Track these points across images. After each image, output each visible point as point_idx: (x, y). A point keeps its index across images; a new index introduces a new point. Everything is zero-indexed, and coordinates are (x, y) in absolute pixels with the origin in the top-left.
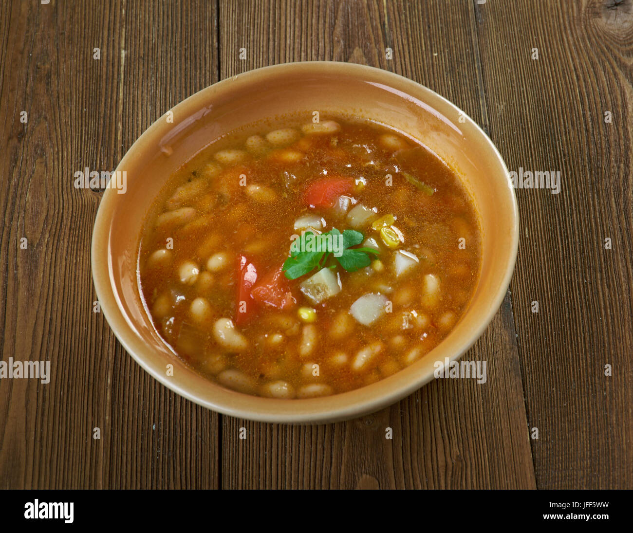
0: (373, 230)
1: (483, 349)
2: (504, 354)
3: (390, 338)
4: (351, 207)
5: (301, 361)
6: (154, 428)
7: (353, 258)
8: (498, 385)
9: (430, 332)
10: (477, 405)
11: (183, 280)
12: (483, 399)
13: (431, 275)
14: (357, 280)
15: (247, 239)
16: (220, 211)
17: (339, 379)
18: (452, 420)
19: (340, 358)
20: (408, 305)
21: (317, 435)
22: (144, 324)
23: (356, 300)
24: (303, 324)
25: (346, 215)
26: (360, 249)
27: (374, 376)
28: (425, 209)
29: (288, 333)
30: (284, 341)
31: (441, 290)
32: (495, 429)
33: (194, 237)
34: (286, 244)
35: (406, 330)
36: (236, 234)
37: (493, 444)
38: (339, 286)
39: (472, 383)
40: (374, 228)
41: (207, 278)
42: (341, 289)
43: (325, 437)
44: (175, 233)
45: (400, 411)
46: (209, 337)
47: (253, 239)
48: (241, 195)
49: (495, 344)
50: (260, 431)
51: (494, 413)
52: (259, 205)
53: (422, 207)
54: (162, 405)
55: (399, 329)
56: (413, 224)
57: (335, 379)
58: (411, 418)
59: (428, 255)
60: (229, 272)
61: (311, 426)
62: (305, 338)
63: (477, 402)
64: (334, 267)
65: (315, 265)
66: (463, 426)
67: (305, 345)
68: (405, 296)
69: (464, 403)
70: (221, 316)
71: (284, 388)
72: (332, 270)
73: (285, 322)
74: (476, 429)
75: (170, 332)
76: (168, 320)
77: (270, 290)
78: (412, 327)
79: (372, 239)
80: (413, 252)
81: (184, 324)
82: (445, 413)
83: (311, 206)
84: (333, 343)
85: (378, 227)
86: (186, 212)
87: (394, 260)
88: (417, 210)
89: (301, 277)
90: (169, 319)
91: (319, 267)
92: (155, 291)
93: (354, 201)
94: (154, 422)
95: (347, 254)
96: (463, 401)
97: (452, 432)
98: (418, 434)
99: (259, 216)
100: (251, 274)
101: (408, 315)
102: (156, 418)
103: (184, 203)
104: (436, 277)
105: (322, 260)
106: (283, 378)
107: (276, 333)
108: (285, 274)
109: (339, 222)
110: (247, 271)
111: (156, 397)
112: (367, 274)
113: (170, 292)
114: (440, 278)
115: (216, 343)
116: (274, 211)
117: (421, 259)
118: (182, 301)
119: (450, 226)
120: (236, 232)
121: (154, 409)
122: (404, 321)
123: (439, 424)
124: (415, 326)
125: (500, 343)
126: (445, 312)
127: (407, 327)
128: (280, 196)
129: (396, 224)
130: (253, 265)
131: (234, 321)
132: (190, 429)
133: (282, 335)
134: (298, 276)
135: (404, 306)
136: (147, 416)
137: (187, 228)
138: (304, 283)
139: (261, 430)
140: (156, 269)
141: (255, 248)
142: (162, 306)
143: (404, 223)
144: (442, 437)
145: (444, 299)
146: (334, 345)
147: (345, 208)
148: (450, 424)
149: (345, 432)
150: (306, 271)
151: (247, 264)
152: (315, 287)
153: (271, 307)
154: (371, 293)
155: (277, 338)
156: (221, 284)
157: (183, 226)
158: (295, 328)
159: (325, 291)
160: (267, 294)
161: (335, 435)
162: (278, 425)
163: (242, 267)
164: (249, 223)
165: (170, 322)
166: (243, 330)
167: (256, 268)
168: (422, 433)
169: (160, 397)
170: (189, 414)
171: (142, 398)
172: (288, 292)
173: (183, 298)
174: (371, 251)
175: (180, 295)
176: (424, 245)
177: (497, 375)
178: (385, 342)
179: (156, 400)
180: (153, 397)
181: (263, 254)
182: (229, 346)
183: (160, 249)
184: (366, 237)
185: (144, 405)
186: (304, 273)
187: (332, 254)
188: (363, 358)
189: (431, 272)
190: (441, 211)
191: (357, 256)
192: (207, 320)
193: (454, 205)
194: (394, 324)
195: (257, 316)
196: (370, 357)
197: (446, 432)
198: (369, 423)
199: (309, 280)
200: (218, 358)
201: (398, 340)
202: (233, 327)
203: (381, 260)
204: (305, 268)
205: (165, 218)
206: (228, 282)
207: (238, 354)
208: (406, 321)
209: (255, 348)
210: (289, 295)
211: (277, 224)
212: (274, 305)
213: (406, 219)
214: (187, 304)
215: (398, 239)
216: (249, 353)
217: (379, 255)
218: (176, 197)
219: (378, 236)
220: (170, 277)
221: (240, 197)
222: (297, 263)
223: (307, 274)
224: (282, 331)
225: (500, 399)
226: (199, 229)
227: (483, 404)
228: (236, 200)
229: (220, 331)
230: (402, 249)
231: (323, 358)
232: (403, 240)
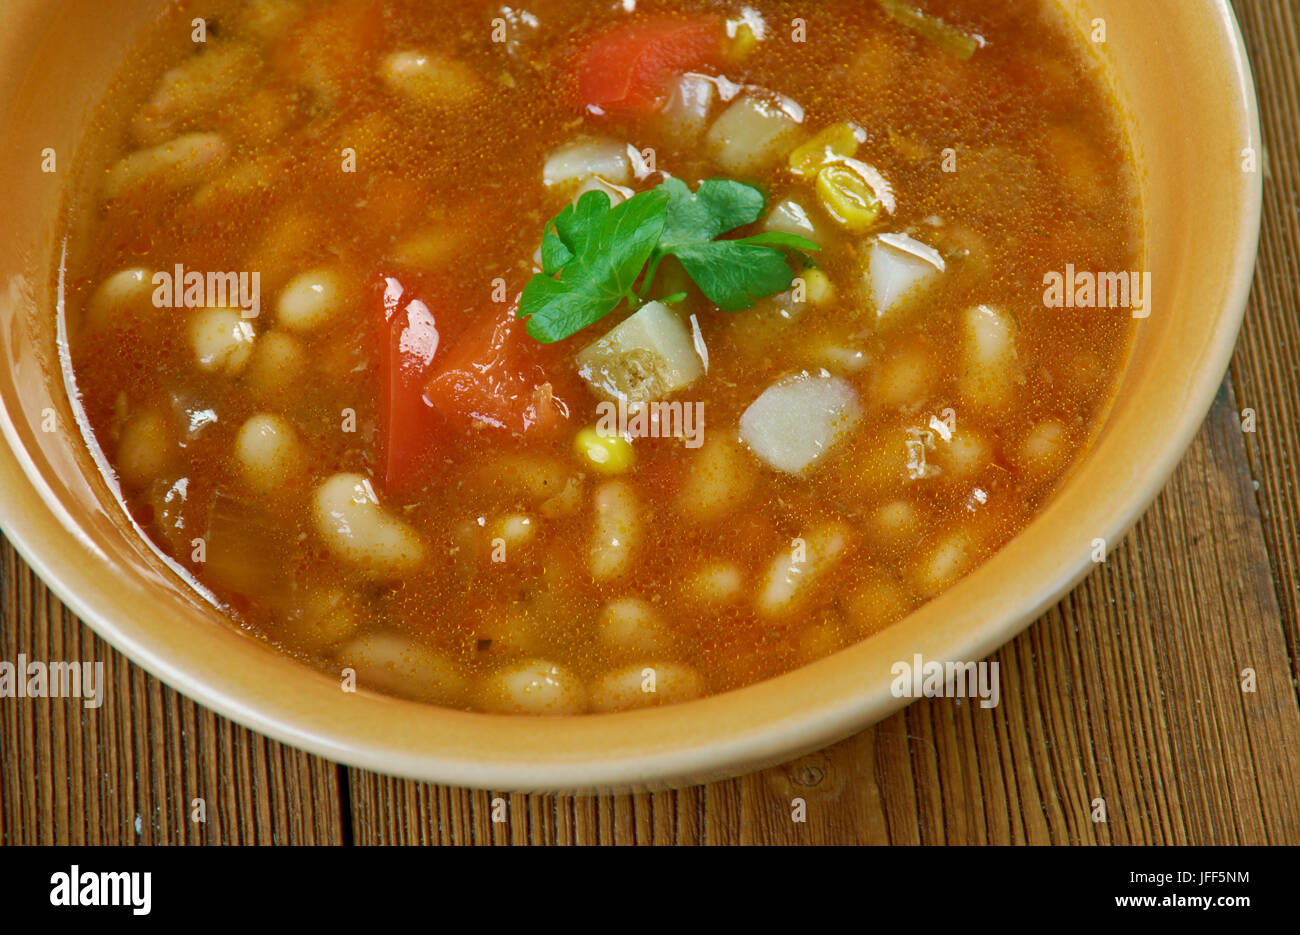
0: (791, 175)
1: (1153, 533)
2: (1219, 546)
3: (870, 508)
4: (718, 106)
5: (594, 595)
6: (139, 827)
7: (738, 267)
8: (1209, 643)
9: (994, 483)
10: (1146, 706)
11: (207, 360)
12: (1162, 687)
13: (983, 309)
14: (751, 333)
15: (398, 225)
16: (307, 143)
17: (721, 645)
18: (1072, 756)
19: (720, 581)
20: (918, 405)
21: (652, 824)
22: (95, 504)
23: (755, 397)
24: (593, 480)
25: (703, 136)
26: (757, 239)
27: (827, 632)
28: (955, 103)
29: (549, 509)
30: (539, 535)
31: (1021, 354)
32: (1208, 779)
33: (231, 227)
34: (521, 234)
35: (918, 481)
36: (364, 209)
37: (1205, 826)
38: (698, 356)
39: (1125, 640)
40: (796, 171)
41: (281, 351)
42: (706, 364)
43: (675, 829)
44: (170, 215)
45: (904, 736)
46: (303, 536)
47: (415, 223)
48: (372, 87)
49: (1188, 515)
50: (471, 820)
51: (1200, 731)
52: (429, 116)
53: (945, 98)
54: (159, 754)
55: (899, 481)
56: (917, 153)
57: (708, 645)
58: (943, 758)
59: (970, 246)
60: (350, 332)
61: (631, 798)
62: (603, 522)
63: (1145, 699)
64: (681, 296)
65: (620, 295)
66: (1108, 773)
67: (605, 544)
68: (905, 378)
69: (1106, 702)
70: (335, 469)
71: (550, 681)
72: (673, 308)
73: (535, 476)
74: (1148, 782)
75: (179, 524)
76: (168, 488)
77: (483, 379)
78: (936, 471)
79: (791, 205)
80: (923, 236)
81: (220, 500)
82: (1048, 737)
83: (596, 110)
84: (692, 535)
85: (808, 166)
86: (198, 148)
87: (867, 266)
88: (931, 111)
89: (578, 334)
90: (173, 484)
91: (632, 299)
92: (122, 401)
93: (728, 89)
94: (137, 808)
95: (719, 256)
96: (1100, 697)
97: (1074, 794)
98: (968, 806)
99: (431, 150)
100: (420, 334)
101: (923, 437)
102: (142, 796)
103: (186, 120)
104: (1002, 314)
105: (641, 279)
106: (545, 650)
107: (512, 511)
108: (529, 324)
109: (684, 158)
110: (408, 325)
111: (139, 732)
112: (785, 314)
113: (170, 400)
114: (1015, 315)
115: (325, 554)
116: (479, 133)
117: (951, 258)
118: (209, 427)
119: (1037, 153)
120: (361, 204)
121: (135, 769)
122: (912, 453)
123: (1030, 770)
124: (946, 472)
125: (1206, 512)
126: (1036, 421)
127: (921, 472)
128: (492, 84)
129: (863, 153)
130: (425, 303)
131: (378, 484)
132: (251, 825)
133: (530, 516)
134: (570, 331)
135: (903, 409)
136: (113, 791)
137: (205, 197)
138: (588, 352)
139: (476, 816)
140: (119, 330)
141: (425, 249)
142: (146, 443)
143: (890, 150)
144: (1044, 811)
145: (1029, 383)
146: (696, 541)
147: (702, 112)
148: (1067, 768)
149: (738, 810)
150: (592, 312)
151: (405, 301)
152: (624, 363)
153: (489, 429)
154: (799, 372)
155: (519, 526)
156: (329, 368)
157: (192, 193)
158: (570, 493)
159: (657, 375)
160: (474, 391)
161: (708, 823)
162: (527, 797)
163: (389, 313)
164: (402, 176)
165: (177, 495)
166: (409, 508)
167: (435, 313)
168: (979, 803)
169: (150, 729)
170: (247, 778)
171: (94, 737)
172: (541, 383)
173: (210, 415)
174: (791, 243)
175: (202, 409)
176: (957, 215)
177: (1204, 612)
178: (856, 524)
179: (140, 741)
180: (128, 733)
181: (451, 268)
182: (367, 559)
183: (125, 268)
184: (770, 204)
185: (102, 756)
186: (589, 320)
187: (670, 258)
188: (792, 576)
189: (984, 298)
190: (1003, 108)
191: (749, 260)
192: (290, 482)
193: (1042, 87)
194: (878, 467)
195: (450, 461)
196: (811, 571)
197: (1053, 794)
198: (812, 777)
199: (603, 343)
200: (334, 599)
201: (896, 516)
202: (374, 499)
203: (823, 268)
204: (592, 306)
205: (131, 170)
206: (349, 360)
207: (396, 584)
208: (919, 455)
209: (450, 560)
210: (545, 391)
211: (489, 175)
212: (497, 424)
213: (894, 139)
214: (223, 435)
215: (873, 202)
216: (432, 580)
217: (817, 254)
218: (161, 102)
219: (808, 194)
220: (165, 354)
221: (371, 92)
222: (564, 289)
223: (595, 324)
224: (532, 508)
225: (1216, 685)
226: (245, 199)
227: (1165, 704)
228: (359, 104)
229: (335, 514)
230: (886, 230)
231: (665, 582)
232: (890, 204)
